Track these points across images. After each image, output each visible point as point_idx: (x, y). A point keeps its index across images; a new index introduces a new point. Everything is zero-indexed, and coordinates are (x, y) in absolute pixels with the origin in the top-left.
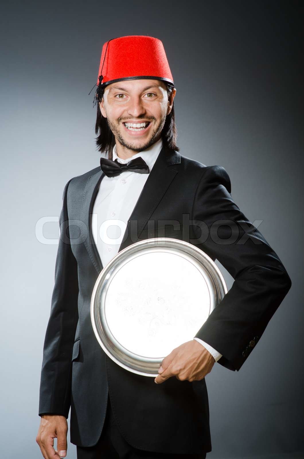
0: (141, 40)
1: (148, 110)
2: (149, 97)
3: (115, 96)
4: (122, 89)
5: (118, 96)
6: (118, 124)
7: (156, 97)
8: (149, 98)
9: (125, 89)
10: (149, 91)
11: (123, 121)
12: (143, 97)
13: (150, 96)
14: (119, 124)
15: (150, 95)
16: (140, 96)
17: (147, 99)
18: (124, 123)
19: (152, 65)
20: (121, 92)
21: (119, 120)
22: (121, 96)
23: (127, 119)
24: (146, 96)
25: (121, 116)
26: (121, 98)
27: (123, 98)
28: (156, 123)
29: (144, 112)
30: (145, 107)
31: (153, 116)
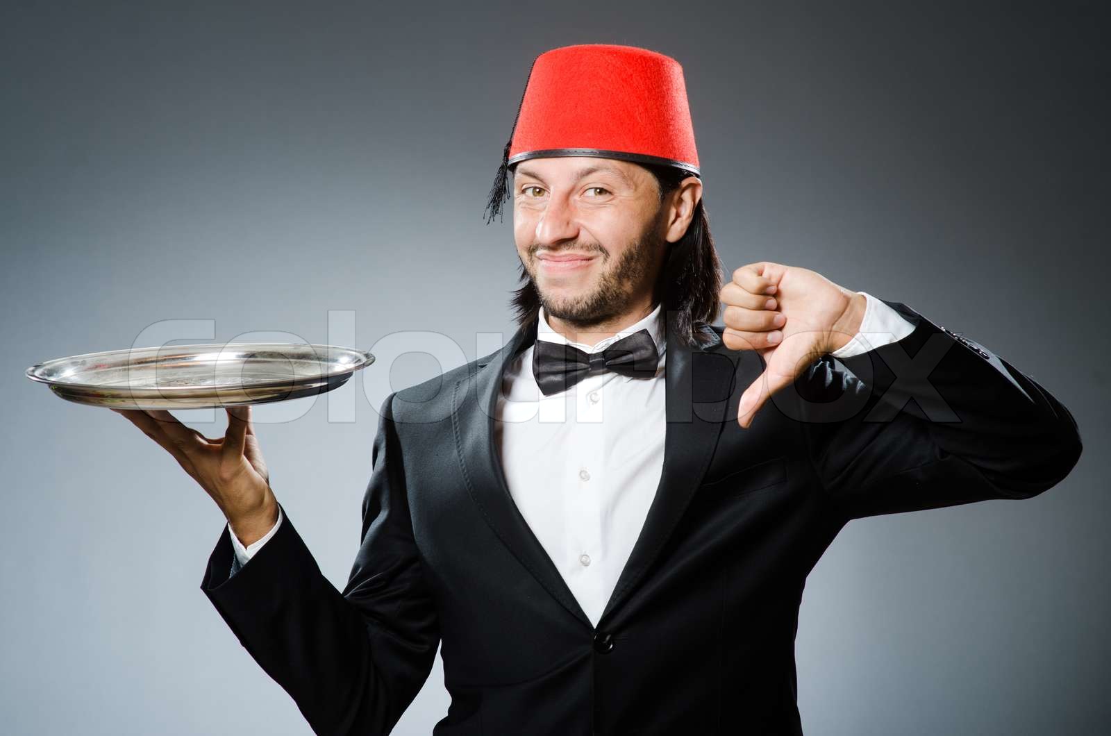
2: (597, 198)
3: (524, 191)
5: (530, 192)
7: (611, 198)
8: (598, 200)
10: (595, 180)
12: (581, 194)
13: (599, 193)
17: (590, 200)
20: (534, 182)
21: (531, 250)
24: (591, 193)
25: (532, 241)
26: (538, 196)
27: (543, 195)
28: (609, 260)
29: (569, 233)
30: (579, 220)
31: (597, 243)
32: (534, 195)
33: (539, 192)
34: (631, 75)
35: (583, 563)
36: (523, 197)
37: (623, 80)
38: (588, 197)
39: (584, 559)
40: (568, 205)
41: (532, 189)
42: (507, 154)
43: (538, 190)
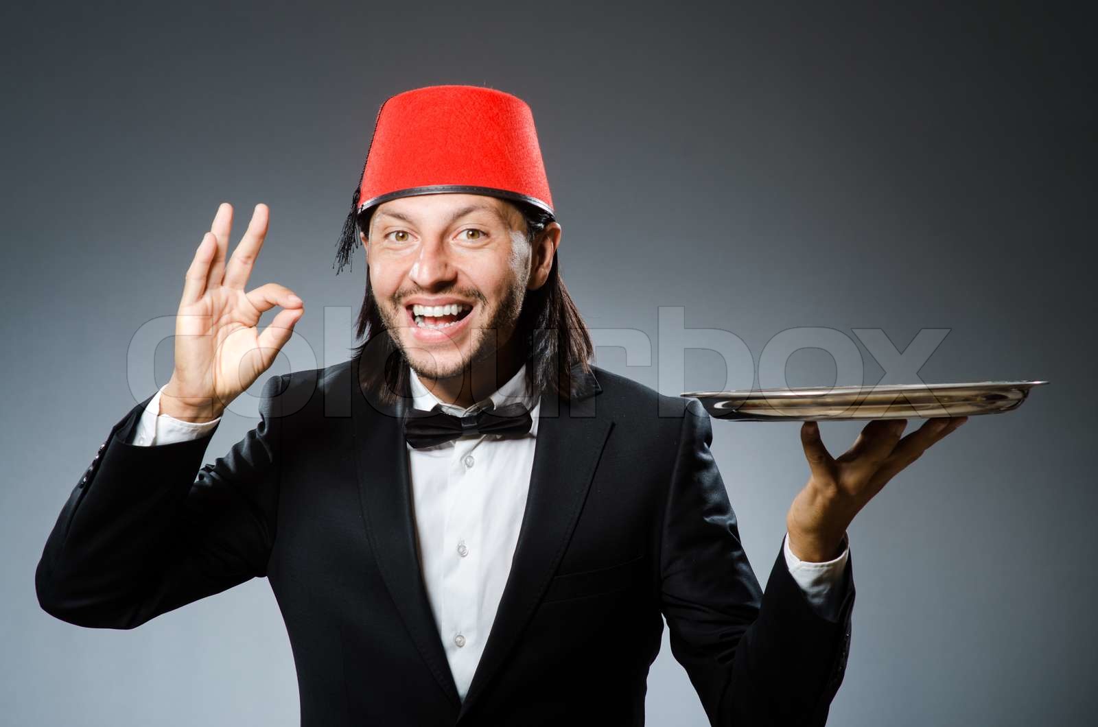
0: (459, 95)
1: (464, 273)
2: (471, 240)
3: (387, 236)
4: (399, 217)
5: (393, 237)
6: (394, 311)
7: (488, 240)
8: (471, 242)
9: (405, 217)
10: (469, 222)
11: (404, 301)
12: (455, 237)
13: (473, 235)
14: (397, 310)
15: (474, 233)
16: (444, 235)
17: (463, 244)
18: (410, 307)
19: (481, 158)
20: (399, 225)
21: (395, 298)
22: (403, 235)
23: (411, 293)
24: (464, 236)
25: (398, 288)
26: (401, 242)
27: (407, 240)
28: (487, 308)
29: (448, 275)
30: (456, 264)
31: (476, 289)
32: (397, 239)
33: (403, 237)
34: (498, 114)
35: (456, 642)
36: (386, 243)
37: (490, 118)
38: (461, 240)
39: (459, 639)
40: (443, 249)
41: (395, 233)
42: (356, 201)
43: (401, 234)
